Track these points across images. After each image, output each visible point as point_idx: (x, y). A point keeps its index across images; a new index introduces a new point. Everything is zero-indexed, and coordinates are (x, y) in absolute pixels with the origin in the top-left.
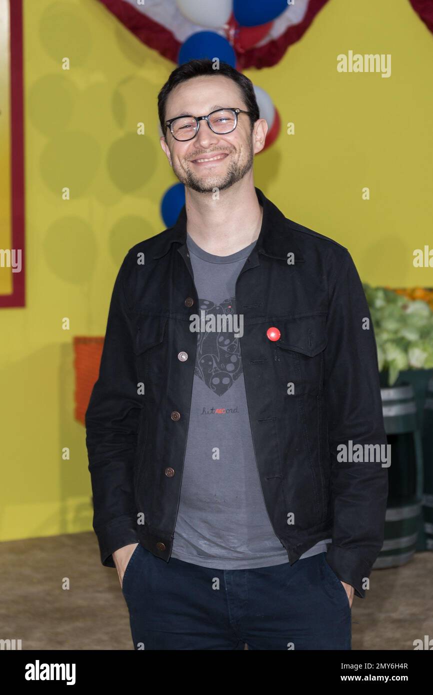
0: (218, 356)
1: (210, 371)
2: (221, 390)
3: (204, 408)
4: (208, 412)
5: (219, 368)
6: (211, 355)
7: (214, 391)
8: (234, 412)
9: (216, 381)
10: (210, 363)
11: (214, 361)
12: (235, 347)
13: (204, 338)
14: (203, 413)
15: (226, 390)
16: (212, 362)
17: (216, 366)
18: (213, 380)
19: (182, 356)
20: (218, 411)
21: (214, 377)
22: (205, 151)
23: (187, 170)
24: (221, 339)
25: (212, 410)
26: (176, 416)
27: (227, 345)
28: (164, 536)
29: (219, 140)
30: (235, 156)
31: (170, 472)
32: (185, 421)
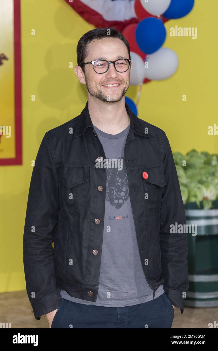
0: (116, 188)
1: (113, 196)
2: (119, 206)
3: (110, 217)
4: (112, 219)
5: (117, 194)
6: (113, 188)
7: (115, 207)
8: (126, 218)
10: (112, 192)
11: (115, 191)
12: (124, 183)
13: (109, 179)
14: (109, 220)
15: (121, 206)
16: (113, 191)
17: (116, 194)
18: (114, 201)
19: (100, 188)
20: (118, 218)
21: (115, 199)
22: (112, 81)
23: (99, 90)
24: (118, 179)
25: (114, 217)
26: (97, 221)
27: (120, 182)
28: (92, 288)
29: (119, 76)
30: (125, 86)
31: (96, 252)
32: (102, 223)
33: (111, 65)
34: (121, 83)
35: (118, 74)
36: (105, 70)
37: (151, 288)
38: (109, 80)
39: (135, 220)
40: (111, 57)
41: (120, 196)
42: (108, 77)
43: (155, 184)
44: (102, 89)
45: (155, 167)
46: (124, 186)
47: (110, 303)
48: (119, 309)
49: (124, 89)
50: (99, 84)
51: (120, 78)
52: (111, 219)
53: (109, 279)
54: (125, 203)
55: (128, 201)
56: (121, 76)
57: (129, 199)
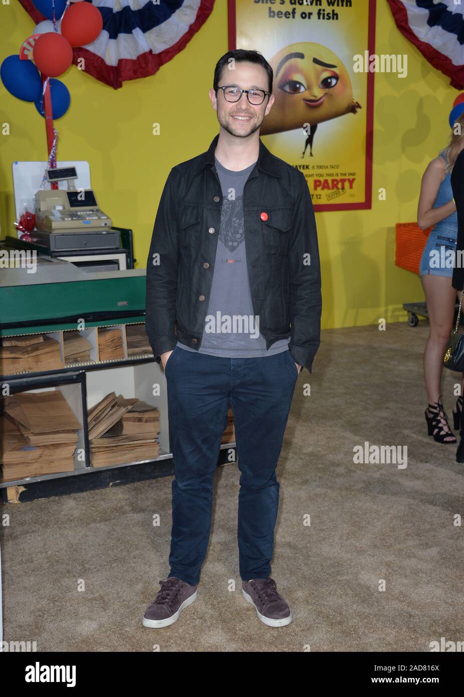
0: (232, 229)
1: (227, 238)
2: (233, 249)
3: (222, 260)
4: (224, 262)
6: (229, 229)
7: (228, 250)
8: (238, 262)
9: (230, 244)
11: (230, 232)
12: (241, 224)
13: (226, 219)
15: (235, 249)
17: (231, 235)
19: (211, 231)
20: (230, 262)
21: (229, 241)
22: (242, 112)
24: (235, 220)
25: (226, 260)
26: (207, 265)
27: (237, 223)
28: (197, 335)
29: (250, 107)
30: (256, 120)
31: (202, 298)
32: (211, 268)
33: (244, 94)
34: (252, 116)
35: (250, 106)
36: (236, 98)
38: (239, 110)
39: (248, 265)
40: (245, 86)
41: (236, 238)
42: (239, 107)
43: (276, 227)
44: (230, 120)
45: (279, 209)
46: (240, 228)
48: (233, 361)
49: (256, 125)
50: (228, 115)
51: (251, 110)
54: (240, 246)
55: (243, 244)
56: (253, 108)
57: (244, 242)
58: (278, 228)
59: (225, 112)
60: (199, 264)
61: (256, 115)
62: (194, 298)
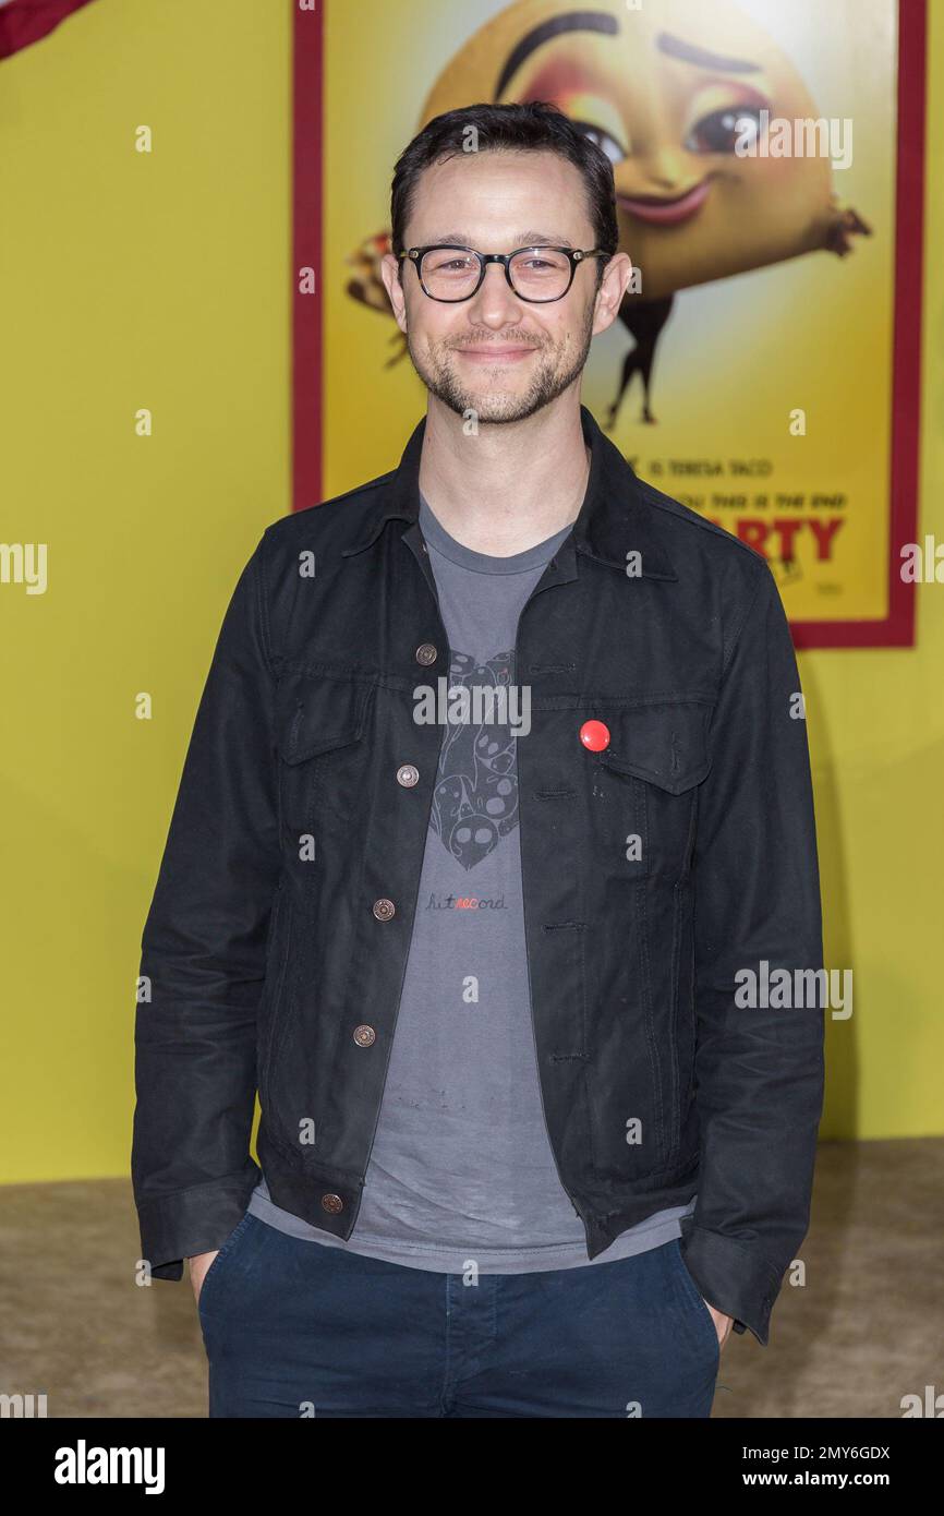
0: (473, 779)
3: (433, 897)
4: (440, 905)
5: (473, 807)
6: (461, 777)
7: (458, 859)
8: (496, 907)
10: (456, 795)
11: (464, 790)
12: (507, 760)
14: (429, 908)
15: (483, 855)
16: (460, 790)
17: (468, 802)
18: (458, 833)
21: (461, 825)
22: (491, 336)
23: (443, 368)
24: (483, 743)
25: (450, 900)
26: (385, 908)
27: (492, 756)
28: (340, 1179)
29: (522, 315)
30: (551, 357)
31: (364, 1035)
32: (404, 920)
33: (495, 269)
34: (533, 346)
35: (520, 308)
36: (466, 287)
37: (578, 1214)
38: (479, 330)
39: (530, 922)
40: (494, 237)
41: (486, 812)
42: (475, 319)
43: (642, 775)
44: (454, 362)
46: (505, 774)
47: (413, 1252)
48: (454, 1283)
50: (440, 346)
51: (528, 324)
52: (437, 906)
53: (410, 1156)
54: (500, 845)
55: (515, 835)
56: (535, 317)
57: (517, 829)
58: (652, 780)
59: (430, 338)
60: (356, 902)
61: (550, 339)
62: (330, 1036)
